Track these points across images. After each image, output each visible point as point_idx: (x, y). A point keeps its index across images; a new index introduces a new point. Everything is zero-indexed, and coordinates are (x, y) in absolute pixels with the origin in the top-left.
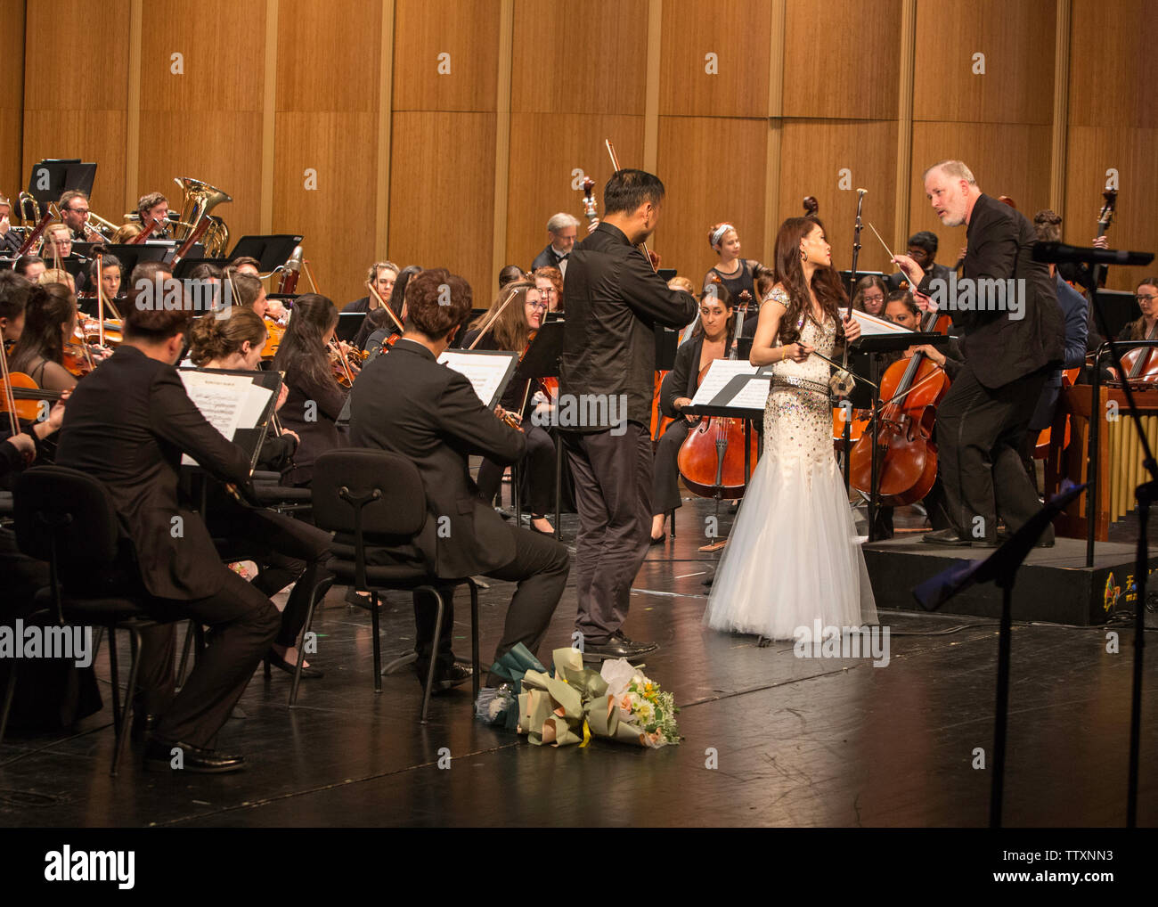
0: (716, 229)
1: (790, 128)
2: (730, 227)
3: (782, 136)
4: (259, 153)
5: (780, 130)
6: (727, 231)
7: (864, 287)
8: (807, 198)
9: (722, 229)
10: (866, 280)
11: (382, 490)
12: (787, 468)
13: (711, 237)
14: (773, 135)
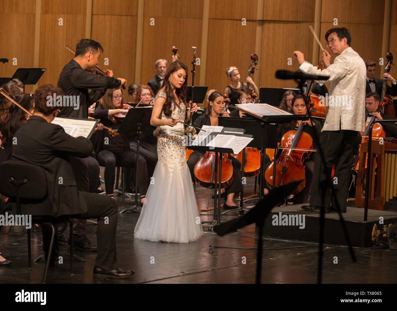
0: (229, 70)
1: (266, 25)
2: (235, 68)
3: (263, 28)
4: (34, 31)
5: (262, 27)
6: (233, 70)
7: (286, 95)
8: (252, 55)
9: (232, 69)
10: (287, 92)
11: (28, 180)
12: (171, 168)
13: (227, 73)
14: (259, 29)
